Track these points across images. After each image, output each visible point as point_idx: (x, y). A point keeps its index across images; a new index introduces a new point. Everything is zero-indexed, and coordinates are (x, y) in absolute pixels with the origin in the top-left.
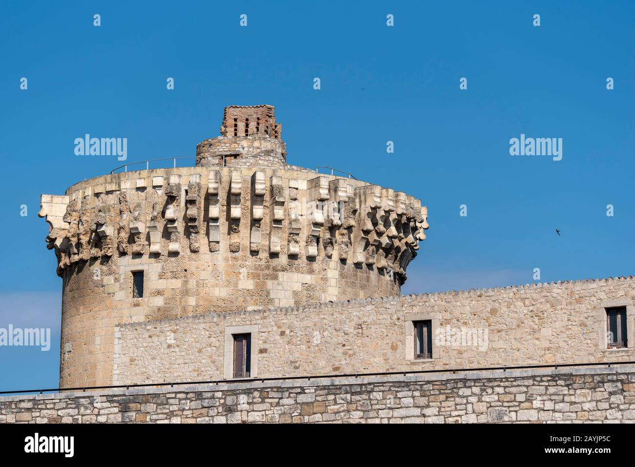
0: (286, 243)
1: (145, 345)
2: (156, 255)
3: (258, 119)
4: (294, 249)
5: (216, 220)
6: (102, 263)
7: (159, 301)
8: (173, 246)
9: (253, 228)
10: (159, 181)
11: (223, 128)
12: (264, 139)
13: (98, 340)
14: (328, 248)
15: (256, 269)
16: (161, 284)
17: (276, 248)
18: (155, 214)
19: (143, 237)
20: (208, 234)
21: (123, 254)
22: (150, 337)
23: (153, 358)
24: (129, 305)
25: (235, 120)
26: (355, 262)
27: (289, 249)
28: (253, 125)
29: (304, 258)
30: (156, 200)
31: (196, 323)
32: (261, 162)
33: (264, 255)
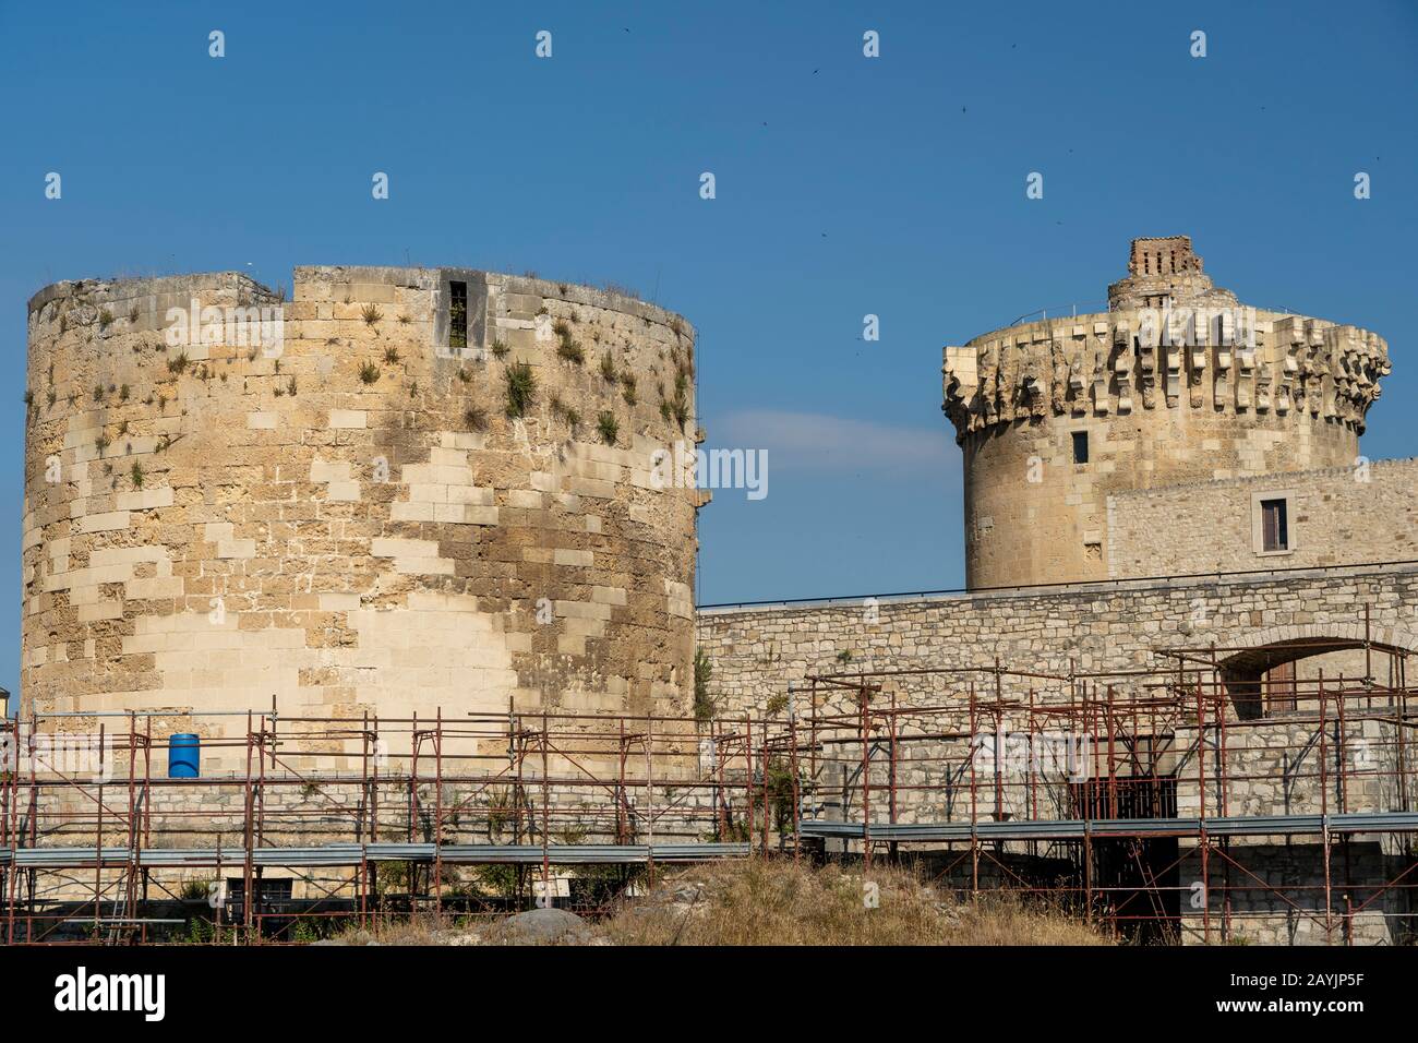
0: (1253, 395)
2: (1102, 413)
3: (1173, 252)
4: (1264, 402)
5: (1175, 370)
6: (1031, 425)
7: (1109, 467)
8: (1124, 403)
9: (1219, 379)
10: (1102, 327)
11: (1132, 265)
12: (1195, 275)
13: (1031, 513)
14: (1299, 400)
15: (1222, 426)
16: (1111, 447)
17: (1244, 402)
18: (1100, 365)
19: (1085, 392)
20: (1165, 387)
21: (1059, 413)
22: (1154, 506)
23: (1159, 531)
24: (1071, 472)
25: (1146, 254)
26: (1327, 415)
27: (1257, 402)
28: (1166, 260)
29: (1274, 412)
30: (1099, 350)
31: (1214, 490)
32: (1214, 302)
33: (1229, 410)
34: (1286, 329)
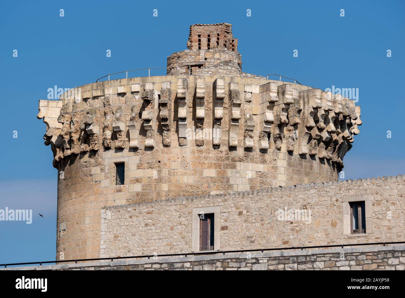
0: (242, 138)
1: (126, 224)
2: (134, 149)
3: (218, 35)
4: (249, 143)
5: (184, 119)
6: (90, 157)
7: (138, 188)
8: (149, 142)
9: (215, 126)
10: (136, 88)
11: (189, 43)
12: (224, 51)
13: (87, 220)
14: (277, 142)
15: (218, 160)
16: (139, 174)
17: (234, 143)
18: (134, 115)
19: (124, 134)
20: (177, 131)
21: (107, 148)
22: (131, 217)
23: (133, 235)
24: (113, 191)
25: (199, 36)
26: (301, 153)
27: (245, 143)
28: (213, 40)
29: (258, 150)
30: (134, 103)
31: (169, 206)
32: (221, 71)
33: (224, 148)
34: (266, 91)
